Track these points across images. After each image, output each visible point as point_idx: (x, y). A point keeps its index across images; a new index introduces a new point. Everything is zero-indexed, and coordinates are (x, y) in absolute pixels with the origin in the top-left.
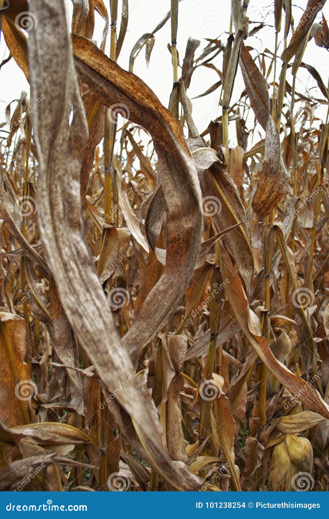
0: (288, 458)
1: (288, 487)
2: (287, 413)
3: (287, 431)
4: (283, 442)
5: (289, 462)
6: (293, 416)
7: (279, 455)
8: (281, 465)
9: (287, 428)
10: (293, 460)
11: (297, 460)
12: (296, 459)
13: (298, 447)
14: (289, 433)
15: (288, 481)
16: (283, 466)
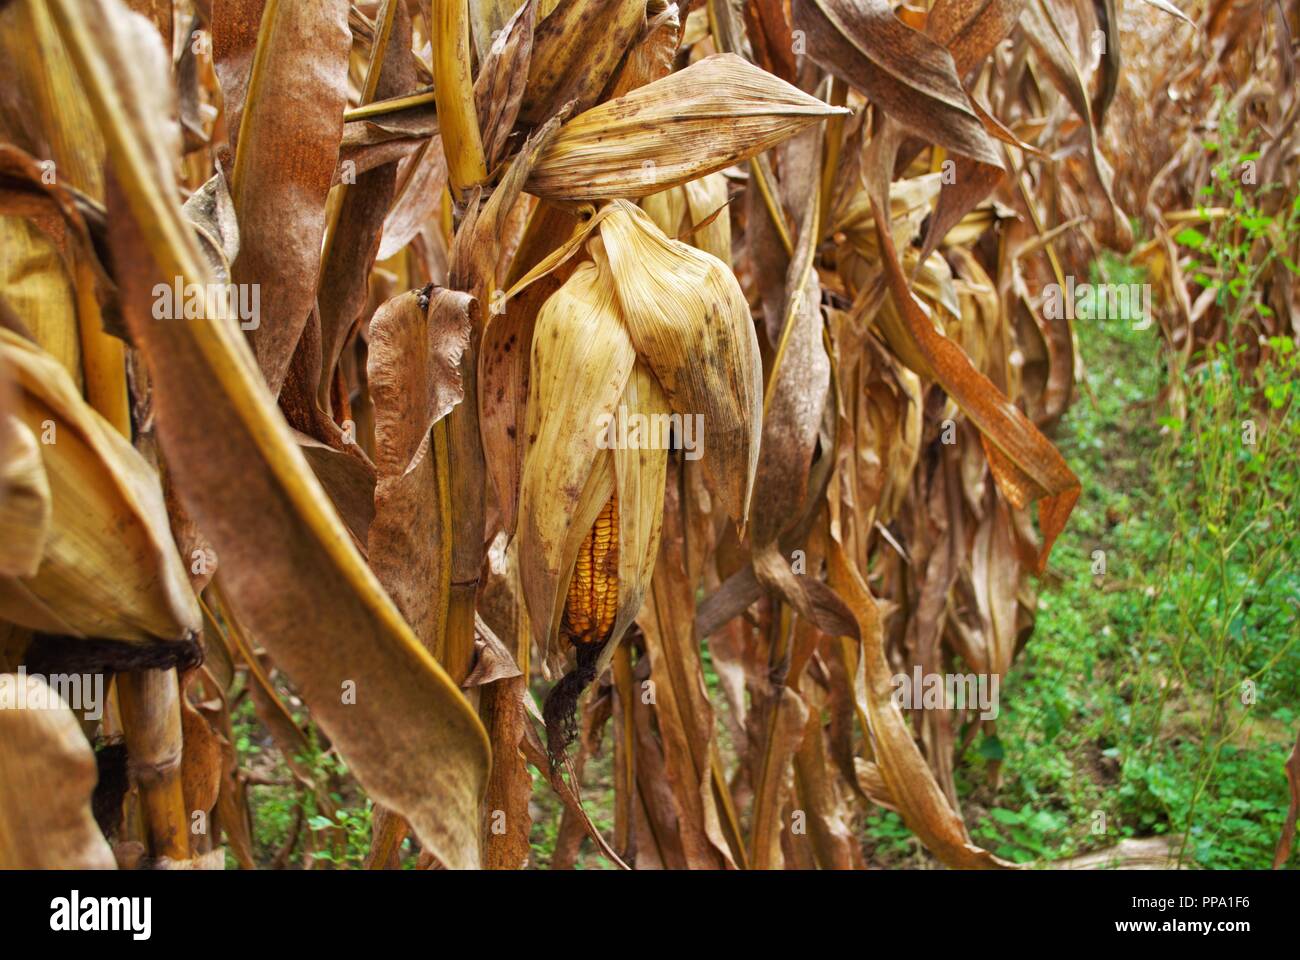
0: (618, 337)
1: (629, 542)
2: (599, 87)
3: (605, 183)
4: (586, 264)
5: (626, 357)
6: (631, 96)
7: (561, 328)
8: (584, 381)
9: (604, 164)
10: (650, 339)
11: (672, 337)
12: (666, 331)
13: (674, 269)
14: (616, 194)
15: (631, 501)
16: (590, 383)
